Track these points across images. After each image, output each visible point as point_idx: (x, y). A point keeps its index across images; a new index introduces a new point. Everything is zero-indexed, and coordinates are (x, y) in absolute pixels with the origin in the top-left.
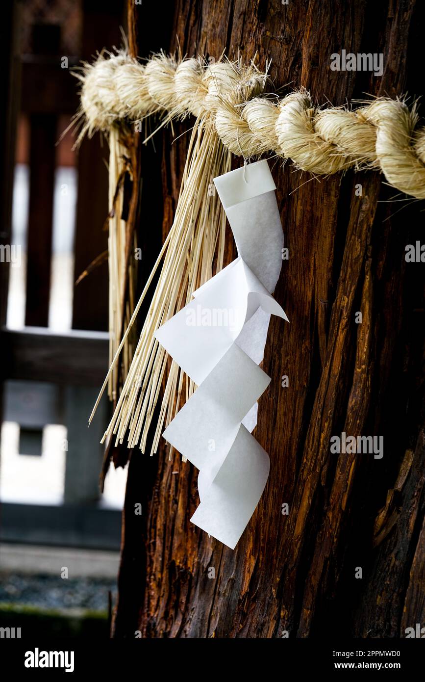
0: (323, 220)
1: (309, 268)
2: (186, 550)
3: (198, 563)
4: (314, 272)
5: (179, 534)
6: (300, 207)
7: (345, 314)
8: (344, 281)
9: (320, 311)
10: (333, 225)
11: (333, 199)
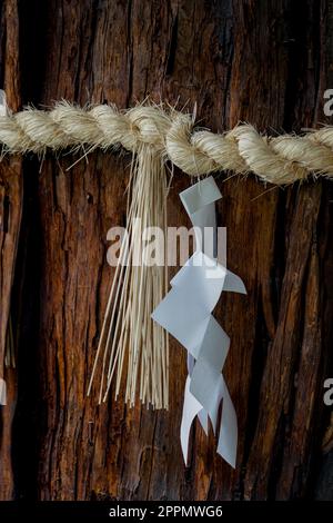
0: (264, 219)
1: (252, 255)
2: (107, 481)
3: (123, 489)
4: (257, 258)
5: (98, 469)
6: (239, 210)
7: (296, 286)
8: (293, 261)
9: (264, 287)
10: (273, 221)
11: (273, 202)
